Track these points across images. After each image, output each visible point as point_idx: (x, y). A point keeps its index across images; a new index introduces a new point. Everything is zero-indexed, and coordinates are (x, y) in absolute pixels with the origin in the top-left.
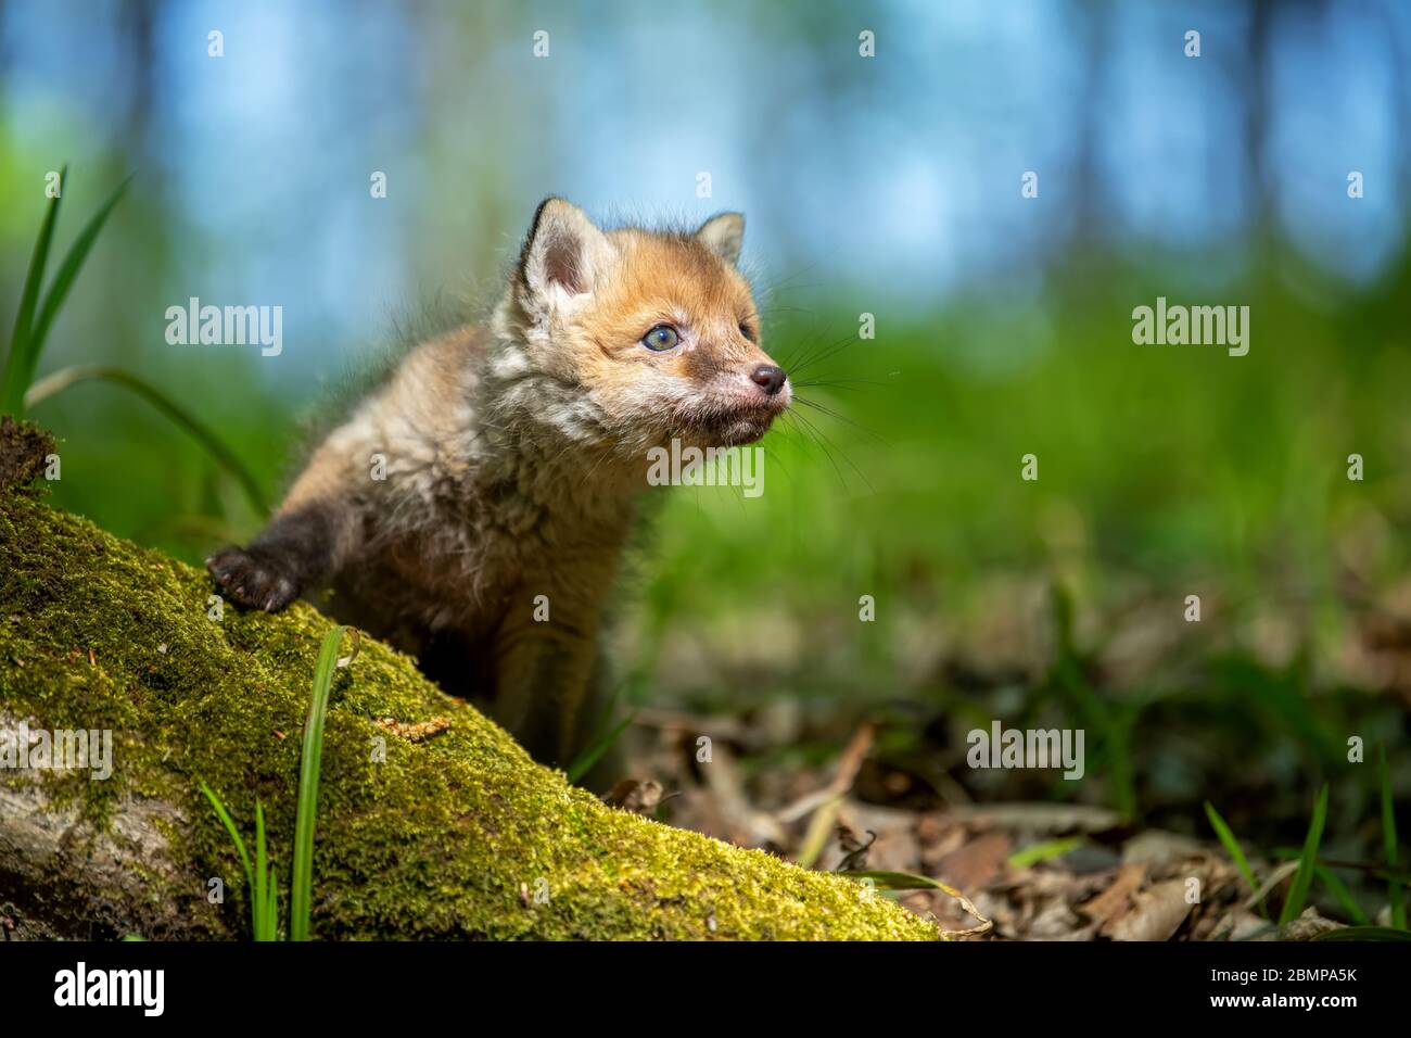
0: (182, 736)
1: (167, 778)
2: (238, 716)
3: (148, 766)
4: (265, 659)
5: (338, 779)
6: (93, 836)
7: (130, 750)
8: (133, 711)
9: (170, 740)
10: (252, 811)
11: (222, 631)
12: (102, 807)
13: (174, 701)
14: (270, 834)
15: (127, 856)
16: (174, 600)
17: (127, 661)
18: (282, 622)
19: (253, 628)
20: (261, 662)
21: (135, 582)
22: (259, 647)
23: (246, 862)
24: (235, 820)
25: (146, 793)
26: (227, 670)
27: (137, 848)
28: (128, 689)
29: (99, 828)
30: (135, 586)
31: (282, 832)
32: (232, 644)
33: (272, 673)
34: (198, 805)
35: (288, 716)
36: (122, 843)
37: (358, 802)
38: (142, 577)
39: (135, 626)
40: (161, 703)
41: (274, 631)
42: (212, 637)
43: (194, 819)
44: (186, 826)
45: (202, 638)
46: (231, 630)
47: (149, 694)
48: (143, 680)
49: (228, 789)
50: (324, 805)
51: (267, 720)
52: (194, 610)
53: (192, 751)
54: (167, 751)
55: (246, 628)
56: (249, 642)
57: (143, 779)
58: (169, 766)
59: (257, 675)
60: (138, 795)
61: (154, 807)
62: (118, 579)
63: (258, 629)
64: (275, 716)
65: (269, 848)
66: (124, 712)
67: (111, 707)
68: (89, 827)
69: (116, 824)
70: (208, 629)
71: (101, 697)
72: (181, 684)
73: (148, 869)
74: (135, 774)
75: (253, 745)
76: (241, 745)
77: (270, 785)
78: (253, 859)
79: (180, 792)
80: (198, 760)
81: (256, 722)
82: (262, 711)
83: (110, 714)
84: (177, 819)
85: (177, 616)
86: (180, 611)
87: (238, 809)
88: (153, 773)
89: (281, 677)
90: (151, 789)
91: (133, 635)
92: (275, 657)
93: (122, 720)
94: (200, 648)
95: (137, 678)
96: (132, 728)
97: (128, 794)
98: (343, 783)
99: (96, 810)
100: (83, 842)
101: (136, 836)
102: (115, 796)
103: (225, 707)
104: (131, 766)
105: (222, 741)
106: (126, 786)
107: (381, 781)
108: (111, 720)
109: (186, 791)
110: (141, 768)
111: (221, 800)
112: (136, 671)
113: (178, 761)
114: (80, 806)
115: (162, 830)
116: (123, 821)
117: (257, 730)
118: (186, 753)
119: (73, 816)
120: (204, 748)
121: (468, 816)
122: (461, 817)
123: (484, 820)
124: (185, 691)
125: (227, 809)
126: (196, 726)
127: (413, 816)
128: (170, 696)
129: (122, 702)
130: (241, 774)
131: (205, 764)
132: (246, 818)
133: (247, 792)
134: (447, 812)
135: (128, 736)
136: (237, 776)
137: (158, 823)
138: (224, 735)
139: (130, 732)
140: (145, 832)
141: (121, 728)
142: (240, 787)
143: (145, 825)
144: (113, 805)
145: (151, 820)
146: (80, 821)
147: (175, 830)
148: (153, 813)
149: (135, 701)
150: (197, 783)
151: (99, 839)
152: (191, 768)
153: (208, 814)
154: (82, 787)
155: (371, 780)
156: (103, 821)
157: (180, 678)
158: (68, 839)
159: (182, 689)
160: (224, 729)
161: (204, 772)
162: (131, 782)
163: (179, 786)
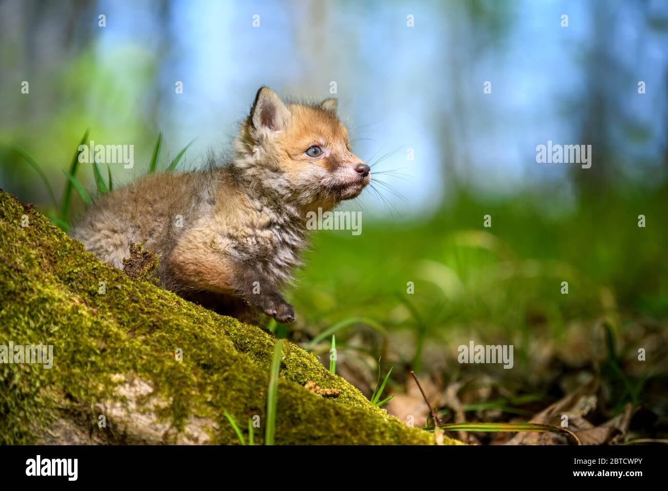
0: (216, 391)
1: (209, 409)
2: (240, 381)
3: (201, 403)
4: (251, 356)
5: (285, 411)
6: (176, 434)
7: (193, 396)
8: (195, 379)
9: (211, 392)
10: (247, 425)
11: (233, 343)
12: (181, 421)
13: (212, 374)
16: (211, 329)
17: (192, 356)
18: (259, 340)
19: (246, 342)
20: (250, 357)
22: (249, 350)
24: (240, 428)
25: (200, 415)
26: (235, 361)
28: (192, 369)
29: (180, 430)
30: (194, 322)
32: (237, 349)
33: (255, 362)
34: (223, 421)
35: (262, 382)
36: (190, 437)
37: (294, 420)
38: (197, 318)
39: (194, 341)
40: (206, 375)
41: (255, 343)
42: (228, 346)
43: (221, 427)
44: (217, 430)
45: (224, 346)
46: (236, 342)
47: (201, 371)
48: (199, 364)
49: (236, 414)
50: (278, 422)
51: (253, 384)
52: (220, 334)
53: (221, 397)
54: (209, 397)
55: (243, 342)
56: (244, 348)
57: (199, 409)
58: (210, 404)
59: (249, 363)
60: (197, 416)
61: (204, 422)
62: (187, 319)
63: (248, 342)
64: (257, 382)
66: (190, 379)
67: (185, 377)
68: (175, 430)
69: (187, 429)
70: (225, 342)
71: (180, 372)
72: (216, 367)
74: (195, 407)
75: (247, 395)
76: (242, 395)
77: (255, 413)
79: (214, 415)
80: (223, 401)
81: (249, 384)
82: (251, 380)
83: (184, 380)
84: (214, 428)
85: (213, 337)
86: (214, 334)
87: (241, 423)
88: (204, 406)
89: (259, 364)
90: (202, 413)
91: (194, 345)
92: (256, 355)
93: (189, 383)
94: (223, 351)
95: (195, 364)
96: (194, 386)
97: (192, 416)
98: (288, 413)
99: (178, 422)
100: (172, 437)
101: (196, 434)
102: (186, 416)
103: (235, 377)
104: (193, 404)
105: (233, 393)
106: (191, 412)
107: (304, 412)
108: (184, 383)
109: (218, 415)
110: (198, 404)
111: (234, 419)
112: (196, 361)
113: (214, 401)
114: (171, 420)
115: (208, 431)
116: (190, 428)
117: (249, 388)
118: (218, 398)
119: (168, 425)
120: (226, 396)
121: (343, 428)
122: (340, 428)
123: (351, 430)
124: (217, 370)
125: (236, 423)
126: (222, 386)
127: (319, 428)
128: (210, 373)
129: (189, 374)
130: (242, 408)
131: (226, 403)
132: (244, 427)
133: (245, 416)
134: (334, 426)
135: (192, 390)
136: (240, 408)
137: (205, 429)
138: (234, 390)
139: (193, 388)
140: (200, 433)
141: (188, 386)
142: (241, 413)
143: (199, 430)
144: (185, 420)
145: (203, 427)
146: (171, 427)
147: (213, 432)
148: (203, 425)
149: (196, 374)
150: (223, 411)
151: (179, 435)
152: (220, 404)
153: (227, 425)
154: (172, 412)
155: (300, 411)
156: (181, 427)
157: (214, 364)
158: (166, 435)
159: (216, 369)
160: (234, 387)
161: (226, 406)
162: (194, 410)
163: (214, 413)
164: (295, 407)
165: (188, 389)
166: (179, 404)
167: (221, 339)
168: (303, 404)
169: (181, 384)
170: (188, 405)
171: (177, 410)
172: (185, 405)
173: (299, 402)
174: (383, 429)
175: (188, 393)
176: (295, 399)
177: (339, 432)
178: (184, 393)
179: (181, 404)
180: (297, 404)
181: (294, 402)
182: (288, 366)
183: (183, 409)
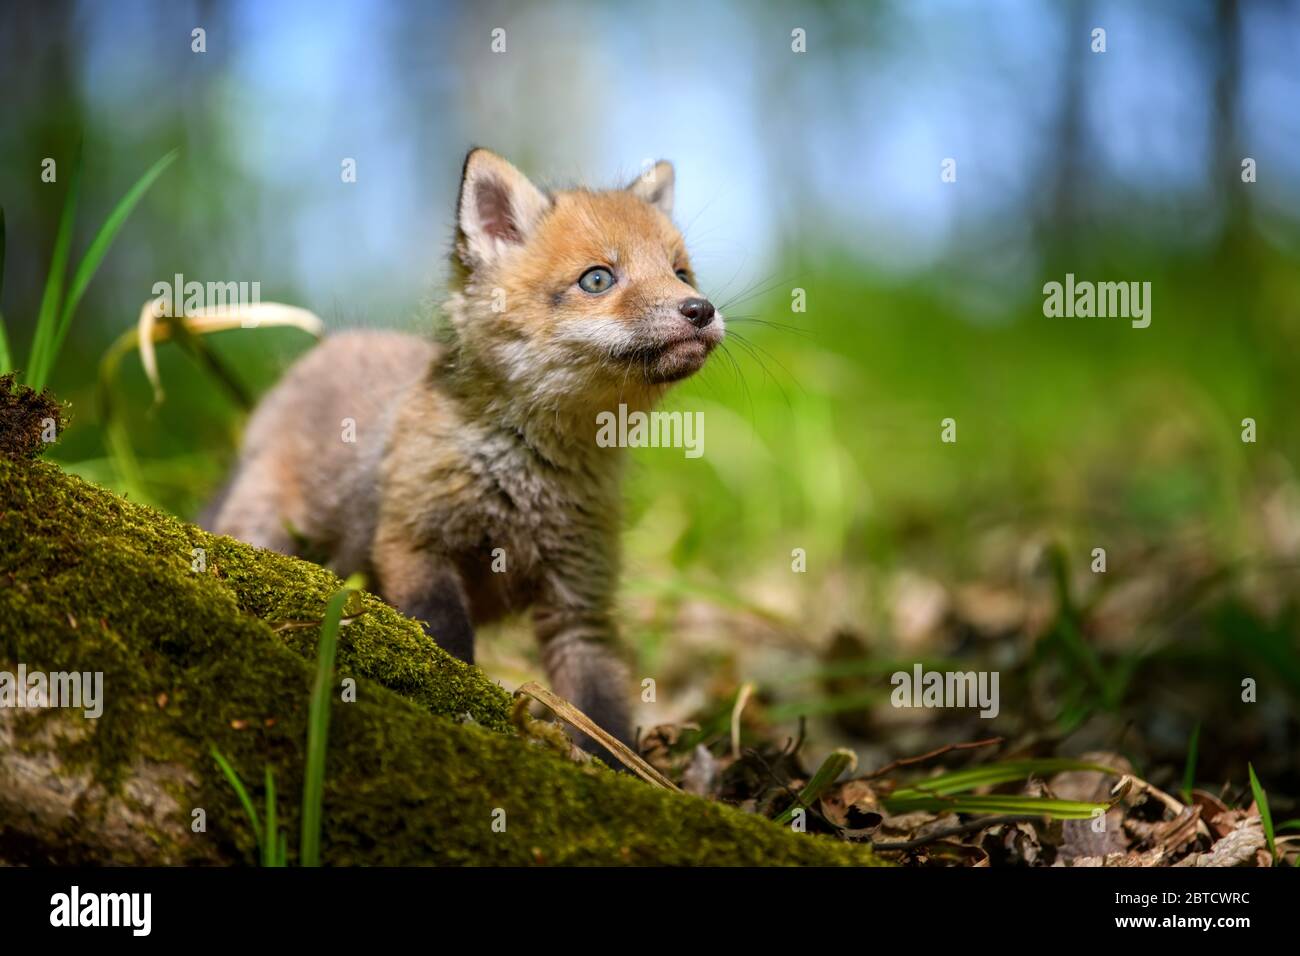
0: (193, 702)
1: (178, 743)
2: (249, 681)
3: (160, 730)
5: (345, 745)
6: (105, 800)
7: (141, 714)
8: (146, 676)
9: (182, 705)
10: (262, 775)
12: (115, 771)
13: (186, 666)
14: (280, 798)
15: (139, 820)
17: (141, 626)
21: (149, 547)
22: (270, 611)
23: (256, 826)
24: (246, 784)
25: (158, 757)
26: (238, 635)
27: (149, 812)
28: (142, 654)
29: (112, 792)
30: (149, 551)
31: (291, 796)
32: (244, 608)
34: (207, 768)
35: (299, 682)
36: (135, 806)
37: (366, 767)
38: (155, 542)
39: (148, 592)
40: (173, 668)
42: (225, 600)
43: (204, 783)
44: (196, 789)
45: (214, 602)
46: (243, 594)
47: (160, 660)
48: (157, 644)
49: (239, 754)
50: (331, 769)
51: (277, 684)
52: (206, 575)
53: (204, 716)
55: (257, 592)
56: (260, 606)
57: (154, 742)
58: (180, 730)
60: (150, 760)
61: (166, 772)
62: (133, 545)
63: (269, 593)
64: (285, 682)
65: (279, 813)
66: (136, 677)
68: (101, 791)
69: (129, 789)
70: (219, 594)
72: (196, 649)
73: (159, 832)
74: (148, 738)
75: (264, 710)
77: (280, 750)
78: (263, 823)
79: (191, 756)
80: (209, 724)
81: (268, 687)
82: (272, 677)
84: (189, 784)
85: (190, 580)
87: (249, 773)
88: (165, 737)
90: (162, 753)
91: (147, 601)
93: (134, 685)
94: (212, 615)
95: (150, 643)
96: (145, 692)
97: (141, 758)
98: (352, 749)
99: (108, 774)
100: (96, 806)
101: (148, 799)
102: (127, 760)
103: (236, 674)
104: (143, 731)
105: (232, 705)
106: (138, 750)
107: (389, 746)
108: (123, 685)
109: (197, 755)
110: (153, 732)
111: (232, 765)
112: (149, 636)
113: (188, 724)
114: (93, 770)
115: (174, 794)
116: (135, 785)
117: (266, 695)
118: (198, 717)
119: (85, 781)
120: (216, 713)
121: (475, 781)
122: (467, 781)
123: (490, 785)
124: (198, 657)
125: (238, 774)
126: (207, 691)
127: (420, 781)
128: (182, 661)
129: (135, 667)
130: (252, 739)
131: (215, 729)
132: (256, 782)
133: (257, 757)
134: (454, 779)
135: (140, 701)
136: (247, 740)
137: (170, 787)
138: (236, 700)
139: (142, 697)
140: (156, 795)
141: (132, 693)
142: (250, 751)
143: (156, 789)
144: (125, 769)
145: (163, 783)
146: (93, 785)
147: (187, 794)
148: (165, 777)
149: (148, 666)
150: (208, 748)
151: (111, 802)
152: (203, 732)
153: (218, 779)
154: (95, 751)
155: (379, 745)
156: (115, 785)
157: (193, 643)
158: (82, 802)
159: (194, 654)
160: (235, 694)
161: (215, 736)
162: (143, 746)
163: (190, 751)
164: (369, 736)
165: (131, 700)
166: (110, 733)
167: (208, 588)
168: (387, 729)
169: (117, 689)
170: (131, 734)
171: (106, 745)
172: (124, 734)
173: (378, 724)
174: (561, 782)
175: (131, 707)
176: (369, 718)
177: (466, 791)
178: (123, 707)
179: (115, 732)
180: (374, 729)
181: (367, 724)
182: (357, 645)
183: (120, 743)
